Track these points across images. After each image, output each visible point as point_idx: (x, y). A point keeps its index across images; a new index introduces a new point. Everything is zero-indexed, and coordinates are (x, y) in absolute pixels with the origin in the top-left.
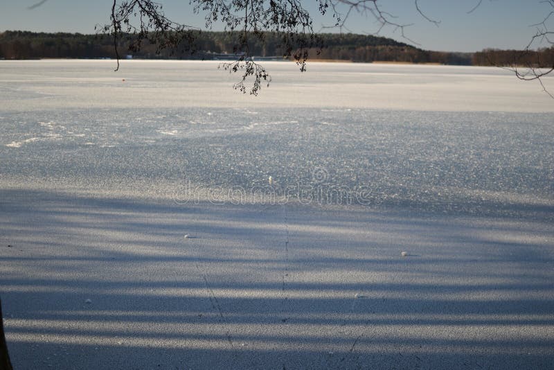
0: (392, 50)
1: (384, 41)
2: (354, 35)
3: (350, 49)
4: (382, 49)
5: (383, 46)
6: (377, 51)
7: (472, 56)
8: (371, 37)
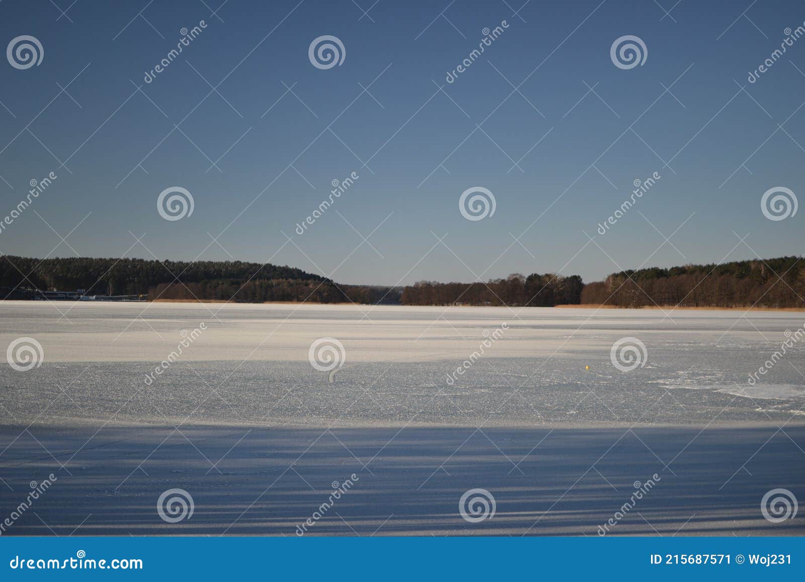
0: (292, 285)
1: (286, 273)
2: (244, 263)
3: (232, 283)
4: (278, 284)
5: (280, 280)
6: (271, 286)
7: (401, 292)
8: (269, 267)
